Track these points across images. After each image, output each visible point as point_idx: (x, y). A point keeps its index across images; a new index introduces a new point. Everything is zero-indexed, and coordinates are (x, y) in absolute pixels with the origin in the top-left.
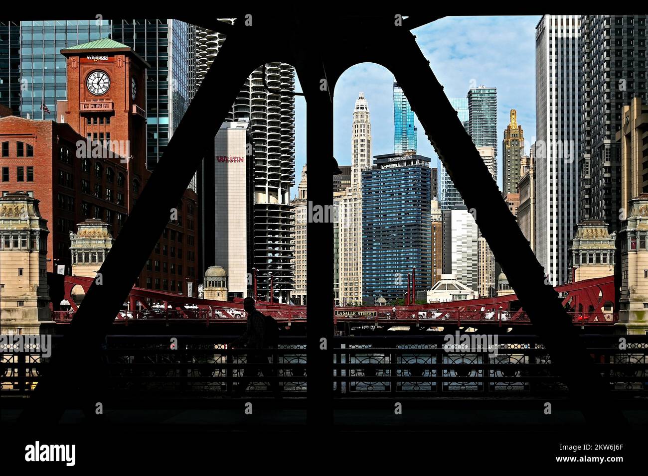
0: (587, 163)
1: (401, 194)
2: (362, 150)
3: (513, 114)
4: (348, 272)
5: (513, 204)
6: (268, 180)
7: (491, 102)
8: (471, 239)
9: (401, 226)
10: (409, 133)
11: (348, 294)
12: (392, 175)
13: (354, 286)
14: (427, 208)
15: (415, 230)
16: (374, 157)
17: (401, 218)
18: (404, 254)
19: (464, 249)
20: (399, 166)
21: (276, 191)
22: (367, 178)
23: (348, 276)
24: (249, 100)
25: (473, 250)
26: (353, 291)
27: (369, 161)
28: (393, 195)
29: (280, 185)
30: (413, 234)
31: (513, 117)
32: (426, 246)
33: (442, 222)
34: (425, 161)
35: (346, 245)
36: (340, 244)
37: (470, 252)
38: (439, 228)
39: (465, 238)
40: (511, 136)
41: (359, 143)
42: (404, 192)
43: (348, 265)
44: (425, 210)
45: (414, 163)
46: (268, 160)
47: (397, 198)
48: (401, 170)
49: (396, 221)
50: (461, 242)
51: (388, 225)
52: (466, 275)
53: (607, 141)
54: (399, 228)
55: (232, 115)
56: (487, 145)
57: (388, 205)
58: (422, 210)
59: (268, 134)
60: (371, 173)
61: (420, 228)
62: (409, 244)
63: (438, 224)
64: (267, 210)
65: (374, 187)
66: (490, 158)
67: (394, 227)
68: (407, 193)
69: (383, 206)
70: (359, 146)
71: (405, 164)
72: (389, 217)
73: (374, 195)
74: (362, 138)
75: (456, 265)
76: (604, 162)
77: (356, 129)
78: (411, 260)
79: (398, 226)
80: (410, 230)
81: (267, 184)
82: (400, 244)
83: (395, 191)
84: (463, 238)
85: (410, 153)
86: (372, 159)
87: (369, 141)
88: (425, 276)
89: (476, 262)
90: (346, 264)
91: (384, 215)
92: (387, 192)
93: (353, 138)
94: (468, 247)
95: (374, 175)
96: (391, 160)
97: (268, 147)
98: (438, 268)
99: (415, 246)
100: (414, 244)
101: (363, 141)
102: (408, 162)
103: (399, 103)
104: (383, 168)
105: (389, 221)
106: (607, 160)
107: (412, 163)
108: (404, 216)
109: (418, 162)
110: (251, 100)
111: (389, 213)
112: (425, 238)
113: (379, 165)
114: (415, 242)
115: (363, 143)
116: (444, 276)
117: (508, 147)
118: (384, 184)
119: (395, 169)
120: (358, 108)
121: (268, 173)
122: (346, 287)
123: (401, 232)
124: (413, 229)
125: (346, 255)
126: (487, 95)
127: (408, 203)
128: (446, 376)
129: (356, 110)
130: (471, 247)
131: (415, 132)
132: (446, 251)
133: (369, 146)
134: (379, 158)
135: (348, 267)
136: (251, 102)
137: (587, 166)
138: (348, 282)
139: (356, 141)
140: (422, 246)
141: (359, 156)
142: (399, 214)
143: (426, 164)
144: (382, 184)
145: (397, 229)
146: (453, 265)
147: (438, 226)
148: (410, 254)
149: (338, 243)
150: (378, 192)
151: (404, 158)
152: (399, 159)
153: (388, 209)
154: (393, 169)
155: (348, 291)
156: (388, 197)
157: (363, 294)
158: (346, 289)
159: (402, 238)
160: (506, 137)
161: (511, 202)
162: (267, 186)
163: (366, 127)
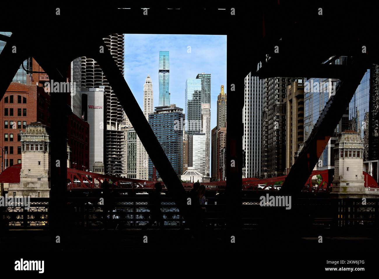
0: (267, 113)
1: (168, 126)
2: (148, 104)
3: (223, 87)
4: (141, 165)
5: (223, 133)
6: (111, 118)
7: (208, 81)
8: (202, 150)
9: (168, 143)
10: (166, 96)
11: (141, 176)
12: (164, 117)
13: (144, 172)
14: (181, 134)
15: (175, 144)
16: (155, 107)
17: (168, 139)
18: (170, 157)
19: (199, 155)
20: (167, 112)
21: (115, 124)
22: (151, 118)
23: (141, 167)
24: (102, 77)
25: (203, 155)
26: (144, 175)
27: (152, 109)
28: (164, 127)
29: (117, 121)
30: (174, 147)
31: (223, 89)
32: (180, 153)
33: (188, 141)
34: (181, 110)
35: (140, 151)
36: (137, 151)
37: (202, 156)
38: (186, 144)
39: (199, 149)
40: (221, 98)
41: (147, 100)
42: (170, 125)
43: (141, 161)
44: (180, 135)
45: (175, 111)
46: (111, 108)
47: (166, 129)
48: (169, 114)
49: (166, 140)
50: (197, 151)
51: (161, 142)
52: (200, 167)
53: (278, 103)
54: (168, 144)
55: (93, 84)
56: (206, 103)
57: (162, 132)
58: (179, 135)
59: (111, 95)
60: (153, 116)
61: (178, 143)
62: (172, 152)
63: (186, 142)
64: (110, 133)
65: (155, 123)
66: (208, 109)
67: (165, 143)
68: (172, 126)
69: (159, 132)
70: (147, 102)
71: (170, 111)
72: (162, 138)
73: (155, 127)
74: (149, 98)
75: (195, 163)
76: (276, 113)
77: (146, 93)
78: (173, 160)
79: (167, 143)
80: (173, 145)
81: (110, 120)
82: (168, 152)
83: (165, 125)
84: (198, 149)
85: (173, 106)
86: (154, 109)
87: (152, 99)
88: (180, 168)
89: (205, 161)
90: (140, 161)
91: (160, 137)
92: (161, 125)
93: (144, 98)
94: (201, 154)
95: (155, 117)
96: (164, 109)
97: (111, 101)
98: (186, 164)
99: (175, 153)
100: (175, 152)
101: (149, 99)
102: (172, 110)
103: (161, 80)
104: (159, 113)
105: (162, 140)
106: (278, 112)
107: (174, 111)
108: (170, 138)
109: (177, 111)
110: (103, 77)
111: (162, 136)
112: (180, 149)
113: (158, 112)
114: (175, 151)
115: (149, 100)
116: (189, 168)
117: (220, 104)
118: (160, 121)
119: (166, 114)
120: (147, 83)
121: (111, 115)
122: (140, 173)
123: (168, 146)
124: (174, 144)
125: (140, 156)
126: (206, 78)
127: (172, 131)
128: (138, 218)
129: (146, 84)
130: (202, 154)
131: (169, 95)
132: (190, 155)
133: (152, 102)
134: (157, 108)
135: (141, 162)
136: (103, 78)
137: (267, 115)
138: (141, 170)
139: (146, 99)
140: (179, 153)
141: (147, 107)
142: (168, 137)
143: (181, 112)
144: (159, 121)
145: (166, 144)
146: (193, 163)
147: (186, 143)
148: (172, 157)
149: (136, 151)
150: (157, 125)
151: (170, 109)
152: (167, 109)
153: (162, 134)
154: (164, 114)
155: (141, 175)
156: (162, 128)
157: (149, 176)
158: (140, 174)
159: (169, 149)
160: (219, 99)
161: (222, 132)
162: (110, 121)
163: (151, 92)
